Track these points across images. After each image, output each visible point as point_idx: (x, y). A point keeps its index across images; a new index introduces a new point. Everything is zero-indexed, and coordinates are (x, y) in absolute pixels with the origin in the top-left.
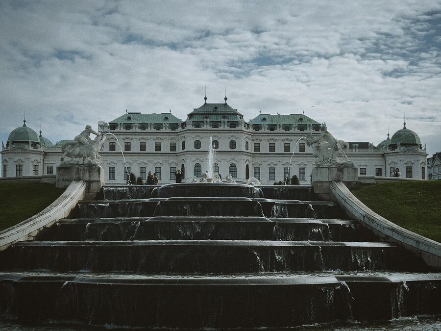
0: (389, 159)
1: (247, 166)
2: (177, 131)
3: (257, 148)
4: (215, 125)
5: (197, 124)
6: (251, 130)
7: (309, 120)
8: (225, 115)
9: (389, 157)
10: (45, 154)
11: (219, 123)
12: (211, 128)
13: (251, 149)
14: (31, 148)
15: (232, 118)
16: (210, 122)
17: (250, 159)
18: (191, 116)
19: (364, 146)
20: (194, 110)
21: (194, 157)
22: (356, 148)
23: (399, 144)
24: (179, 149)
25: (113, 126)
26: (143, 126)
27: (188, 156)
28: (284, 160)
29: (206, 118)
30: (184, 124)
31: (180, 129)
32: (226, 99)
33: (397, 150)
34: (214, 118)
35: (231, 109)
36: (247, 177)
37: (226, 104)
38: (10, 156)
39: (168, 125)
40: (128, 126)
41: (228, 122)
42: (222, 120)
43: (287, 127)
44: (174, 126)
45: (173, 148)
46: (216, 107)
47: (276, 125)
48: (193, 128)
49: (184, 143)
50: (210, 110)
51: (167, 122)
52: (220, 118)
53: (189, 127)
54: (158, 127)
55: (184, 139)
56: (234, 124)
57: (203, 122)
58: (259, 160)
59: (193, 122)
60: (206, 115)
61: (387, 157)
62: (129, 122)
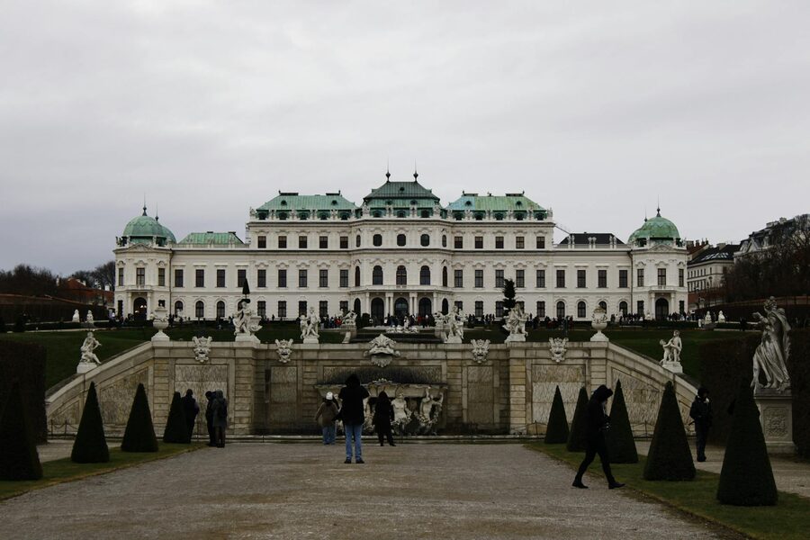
0: (637, 259)
1: (445, 269)
2: (349, 220)
3: (459, 243)
4: (401, 212)
5: (377, 212)
6: (450, 219)
7: (531, 204)
8: (414, 200)
9: (637, 256)
10: (173, 253)
11: (406, 211)
12: (395, 218)
13: (451, 246)
14: (156, 246)
15: (425, 204)
16: (395, 209)
17: (448, 258)
18: (367, 200)
19: (604, 239)
20: (373, 191)
21: (372, 258)
22: (592, 242)
23: (648, 238)
24: (352, 246)
25: (262, 214)
26: (304, 214)
27: (365, 255)
28: (497, 260)
29: (389, 203)
30: (359, 212)
31: (353, 219)
32: (416, 176)
33: (646, 247)
34: (399, 204)
35: (423, 189)
36: (445, 284)
37: (416, 182)
38: (128, 256)
39: (337, 212)
40: (283, 215)
41: (418, 209)
42: (411, 207)
43: (499, 215)
44: (345, 214)
45: (344, 243)
46: (402, 187)
47: (484, 211)
48: (372, 218)
49: (358, 237)
50: (395, 191)
51: (335, 207)
52: (408, 204)
53: (366, 217)
54: (324, 214)
55: (358, 233)
56: (426, 213)
57: (384, 209)
58: (460, 260)
59: (372, 209)
60: (389, 200)
61: (634, 257)
62: (284, 208)
